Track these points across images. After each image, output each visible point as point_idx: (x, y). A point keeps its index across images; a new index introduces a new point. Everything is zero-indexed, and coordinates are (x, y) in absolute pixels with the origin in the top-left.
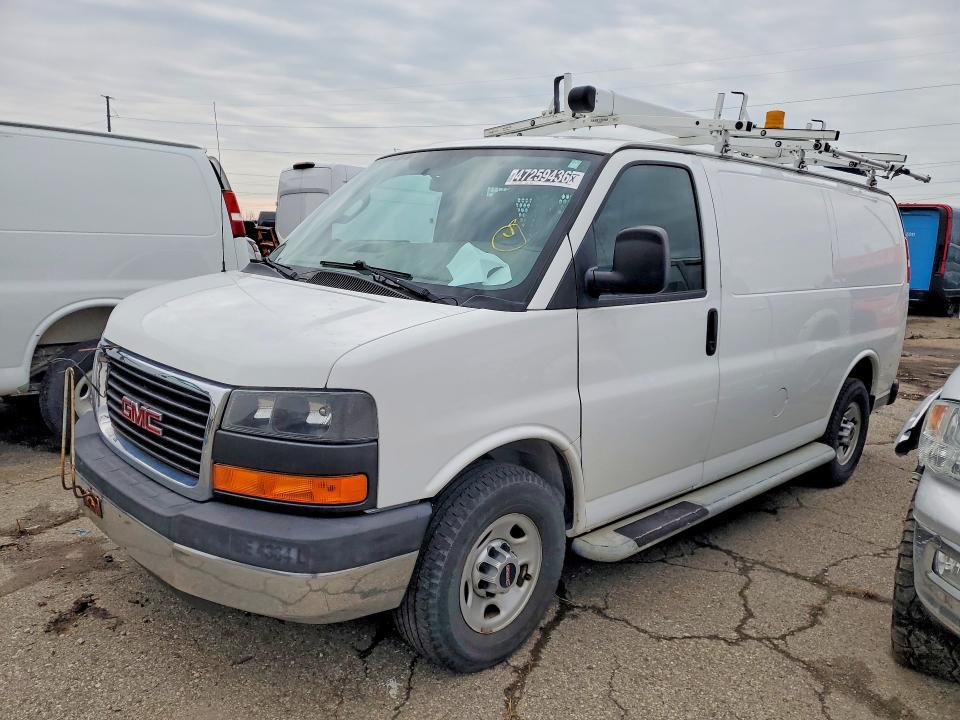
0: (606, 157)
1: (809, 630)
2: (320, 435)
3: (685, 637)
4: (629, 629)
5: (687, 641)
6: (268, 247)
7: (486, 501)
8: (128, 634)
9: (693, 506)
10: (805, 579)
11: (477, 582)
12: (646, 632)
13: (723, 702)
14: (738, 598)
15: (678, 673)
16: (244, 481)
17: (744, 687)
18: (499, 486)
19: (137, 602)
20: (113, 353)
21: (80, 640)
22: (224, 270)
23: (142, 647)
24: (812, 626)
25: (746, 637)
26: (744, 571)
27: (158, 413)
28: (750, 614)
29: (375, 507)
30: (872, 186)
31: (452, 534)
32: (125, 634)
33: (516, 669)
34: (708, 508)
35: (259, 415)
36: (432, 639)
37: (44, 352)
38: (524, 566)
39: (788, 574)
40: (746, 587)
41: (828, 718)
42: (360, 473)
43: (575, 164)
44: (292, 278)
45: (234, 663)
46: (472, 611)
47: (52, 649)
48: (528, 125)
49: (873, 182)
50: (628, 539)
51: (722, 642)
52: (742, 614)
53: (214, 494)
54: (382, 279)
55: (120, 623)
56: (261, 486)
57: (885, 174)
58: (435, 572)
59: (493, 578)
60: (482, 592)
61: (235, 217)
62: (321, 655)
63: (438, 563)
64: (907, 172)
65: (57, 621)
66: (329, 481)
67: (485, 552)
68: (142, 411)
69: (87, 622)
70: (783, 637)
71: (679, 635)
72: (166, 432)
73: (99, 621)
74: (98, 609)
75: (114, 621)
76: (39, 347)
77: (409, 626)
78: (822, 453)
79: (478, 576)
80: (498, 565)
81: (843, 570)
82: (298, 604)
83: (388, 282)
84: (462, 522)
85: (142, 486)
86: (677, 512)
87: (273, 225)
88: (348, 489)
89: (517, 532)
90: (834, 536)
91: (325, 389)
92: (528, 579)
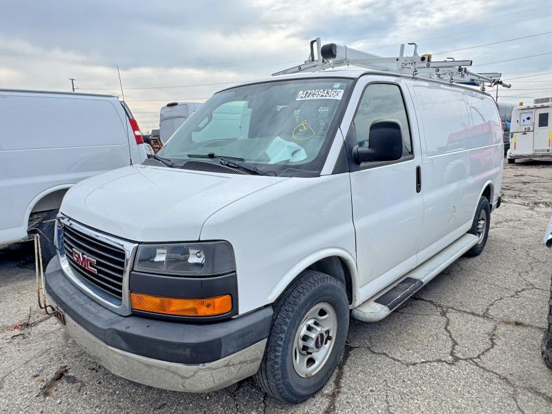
0: (355, 80)
1: (491, 350)
2: (198, 272)
3: (422, 362)
4: (388, 359)
5: (424, 364)
6: (157, 148)
7: (305, 299)
8: (88, 393)
9: (414, 280)
10: (479, 316)
11: (301, 347)
12: (399, 361)
13: (458, 408)
14: (445, 333)
15: (425, 389)
16: (150, 303)
17: (467, 395)
18: (311, 289)
19: (94, 369)
20: (65, 222)
21: (58, 401)
22: (131, 164)
23: (97, 402)
24: (492, 347)
25: (457, 359)
26: (443, 314)
27: (94, 260)
28: (455, 343)
29: (237, 314)
30: (483, 91)
31: (286, 324)
32: (86, 394)
33: (328, 395)
34: (423, 280)
35: (157, 259)
36: (278, 389)
37: (35, 216)
38: (328, 332)
39: (468, 313)
40: (447, 324)
41: (523, 412)
42: (226, 294)
43: (337, 85)
44: (171, 167)
45: (154, 410)
46: (300, 366)
47: (41, 409)
48: (297, 69)
49: (483, 89)
50: (383, 306)
51: (445, 363)
52: (450, 343)
53: (132, 311)
54: (226, 163)
55: (83, 385)
56: (162, 306)
57: (490, 84)
58: (278, 348)
59: (311, 344)
60: (304, 352)
61: (137, 133)
62: (208, 398)
63: (279, 342)
64: (501, 83)
65: (45, 387)
66: (207, 301)
67: (305, 328)
68: (84, 258)
69: (63, 385)
70: (479, 357)
71: (418, 361)
72: (99, 271)
73: (70, 385)
74: (69, 377)
75: (79, 384)
76: (32, 214)
77: (263, 382)
78: (472, 240)
79: (301, 343)
80: (313, 335)
81: (498, 308)
82: (192, 378)
83: (230, 164)
84: (291, 314)
85: (88, 306)
86: (406, 285)
87: (159, 136)
88: (220, 304)
89: (322, 313)
90: (486, 286)
91: (199, 241)
92: (330, 339)
